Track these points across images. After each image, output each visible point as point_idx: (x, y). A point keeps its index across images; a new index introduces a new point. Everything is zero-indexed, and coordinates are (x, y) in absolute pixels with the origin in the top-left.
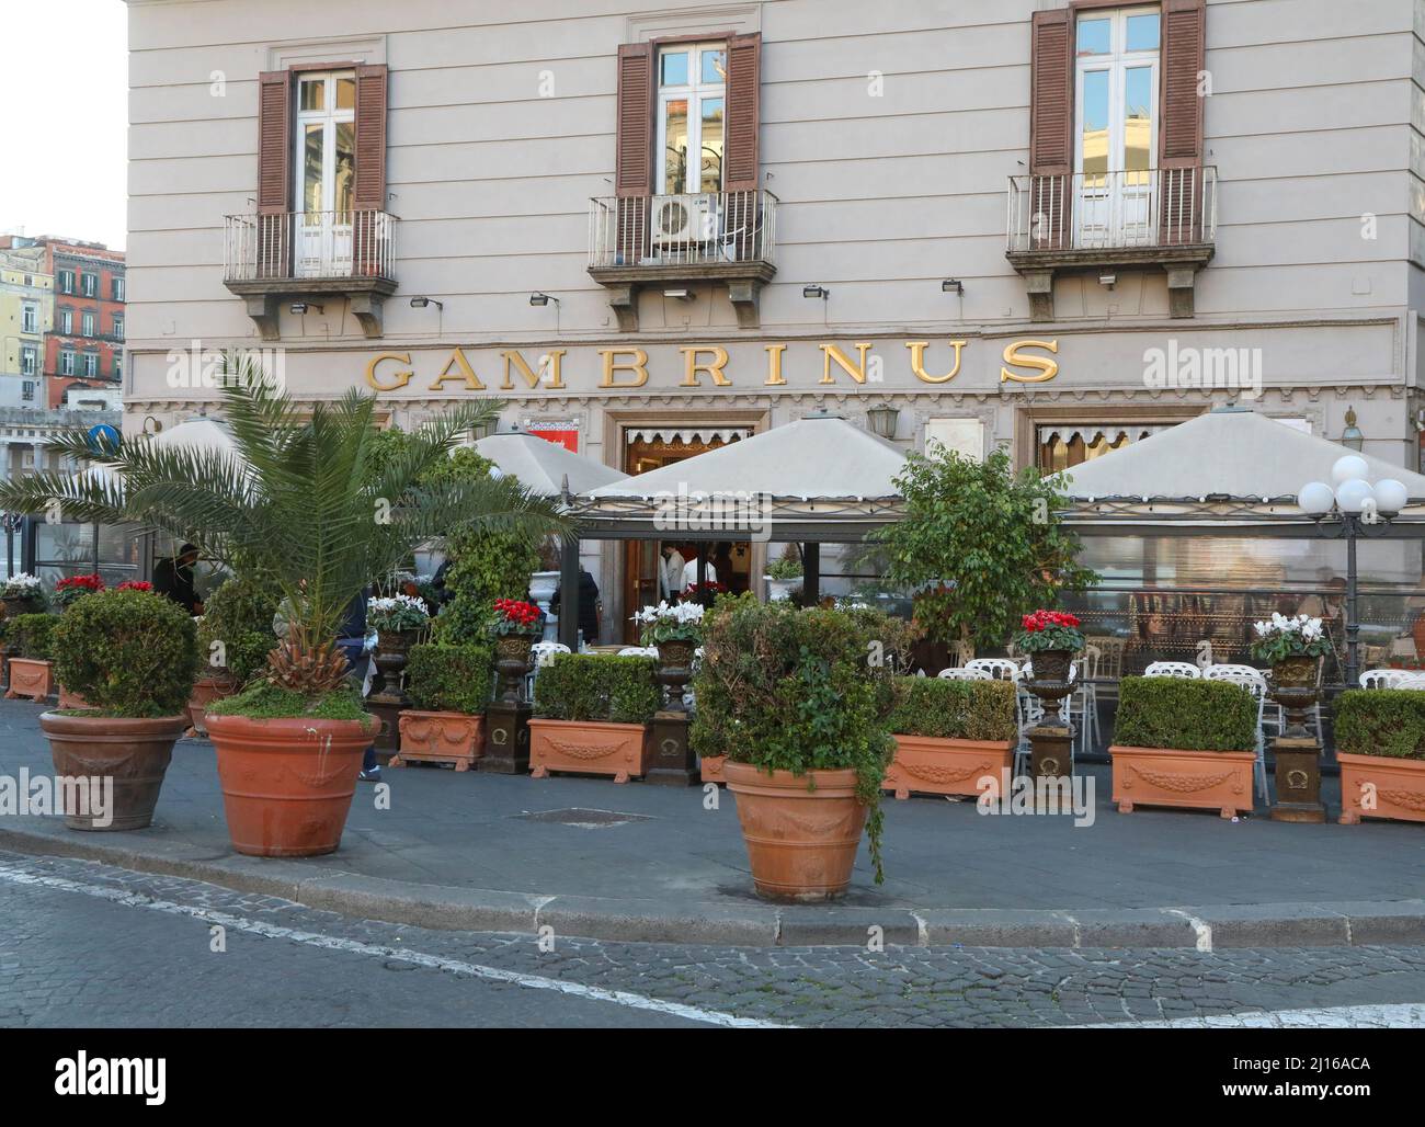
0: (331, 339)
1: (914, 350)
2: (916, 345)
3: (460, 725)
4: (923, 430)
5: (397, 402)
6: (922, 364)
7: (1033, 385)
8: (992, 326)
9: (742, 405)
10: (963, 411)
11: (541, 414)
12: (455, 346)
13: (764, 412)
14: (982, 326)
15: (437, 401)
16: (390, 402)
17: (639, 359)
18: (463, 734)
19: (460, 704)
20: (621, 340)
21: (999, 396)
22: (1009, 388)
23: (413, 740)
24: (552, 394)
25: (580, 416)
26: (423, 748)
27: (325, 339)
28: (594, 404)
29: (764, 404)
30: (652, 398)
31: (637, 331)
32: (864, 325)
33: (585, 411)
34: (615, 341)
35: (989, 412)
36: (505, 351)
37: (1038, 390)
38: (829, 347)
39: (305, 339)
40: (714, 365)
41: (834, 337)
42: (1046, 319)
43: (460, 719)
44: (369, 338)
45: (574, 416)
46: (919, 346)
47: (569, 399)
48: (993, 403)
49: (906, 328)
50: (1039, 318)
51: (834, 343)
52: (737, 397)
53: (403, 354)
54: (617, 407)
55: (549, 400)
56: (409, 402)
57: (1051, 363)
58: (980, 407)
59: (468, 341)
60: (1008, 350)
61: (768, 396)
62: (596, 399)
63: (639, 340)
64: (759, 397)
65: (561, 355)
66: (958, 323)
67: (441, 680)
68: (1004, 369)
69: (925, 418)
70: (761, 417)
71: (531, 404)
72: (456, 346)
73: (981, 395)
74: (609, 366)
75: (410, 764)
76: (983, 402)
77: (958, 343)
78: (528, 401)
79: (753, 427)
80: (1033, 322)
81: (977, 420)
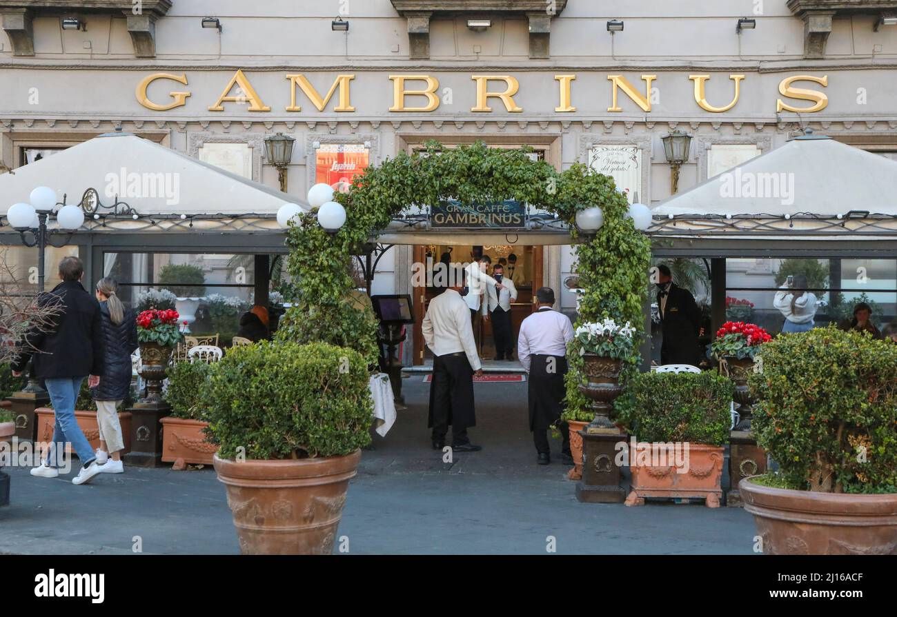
0: (95, 57)
1: (697, 82)
2: (699, 78)
3: (706, 457)
4: (706, 155)
5: (175, 122)
6: (705, 94)
7: (807, 115)
8: (769, 61)
9: (533, 131)
10: (742, 138)
11: (331, 137)
12: (235, 69)
13: (557, 137)
14: (761, 61)
15: (220, 122)
16: (167, 122)
17: (431, 84)
18: (710, 467)
19: (708, 435)
20: (414, 67)
21: (775, 125)
22: (786, 117)
23: (652, 475)
24: (342, 117)
25: (371, 139)
26: (661, 484)
27: (89, 56)
28: (385, 128)
29: (554, 130)
30: (445, 123)
31: (427, 59)
32: (649, 59)
33: (375, 134)
34: (406, 68)
35: (765, 140)
36: (288, 75)
37: (812, 120)
38: (616, 78)
39: (65, 56)
40: (506, 93)
41: (623, 69)
42: (818, 56)
43: (706, 452)
44: (139, 58)
45: (365, 139)
46: (701, 78)
47: (360, 123)
48: (770, 132)
49: (691, 62)
50: (812, 55)
51: (621, 74)
52: (530, 123)
53: (180, 76)
54: (409, 130)
55: (339, 123)
56: (188, 123)
57: (821, 96)
58: (758, 134)
59: (252, 64)
60: (783, 83)
61: (559, 123)
62: (389, 123)
63: (432, 67)
64: (551, 123)
65: (351, 80)
66: (738, 59)
67: (687, 410)
68: (779, 101)
69: (708, 144)
70: (552, 142)
71: (319, 127)
72: (239, 68)
73: (760, 124)
74: (400, 92)
75: (648, 501)
76: (759, 131)
77: (737, 76)
78: (317, 123)
79: (543, 151)
80: (805, 59)
81: (755, 146)
